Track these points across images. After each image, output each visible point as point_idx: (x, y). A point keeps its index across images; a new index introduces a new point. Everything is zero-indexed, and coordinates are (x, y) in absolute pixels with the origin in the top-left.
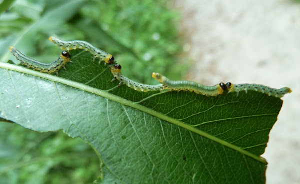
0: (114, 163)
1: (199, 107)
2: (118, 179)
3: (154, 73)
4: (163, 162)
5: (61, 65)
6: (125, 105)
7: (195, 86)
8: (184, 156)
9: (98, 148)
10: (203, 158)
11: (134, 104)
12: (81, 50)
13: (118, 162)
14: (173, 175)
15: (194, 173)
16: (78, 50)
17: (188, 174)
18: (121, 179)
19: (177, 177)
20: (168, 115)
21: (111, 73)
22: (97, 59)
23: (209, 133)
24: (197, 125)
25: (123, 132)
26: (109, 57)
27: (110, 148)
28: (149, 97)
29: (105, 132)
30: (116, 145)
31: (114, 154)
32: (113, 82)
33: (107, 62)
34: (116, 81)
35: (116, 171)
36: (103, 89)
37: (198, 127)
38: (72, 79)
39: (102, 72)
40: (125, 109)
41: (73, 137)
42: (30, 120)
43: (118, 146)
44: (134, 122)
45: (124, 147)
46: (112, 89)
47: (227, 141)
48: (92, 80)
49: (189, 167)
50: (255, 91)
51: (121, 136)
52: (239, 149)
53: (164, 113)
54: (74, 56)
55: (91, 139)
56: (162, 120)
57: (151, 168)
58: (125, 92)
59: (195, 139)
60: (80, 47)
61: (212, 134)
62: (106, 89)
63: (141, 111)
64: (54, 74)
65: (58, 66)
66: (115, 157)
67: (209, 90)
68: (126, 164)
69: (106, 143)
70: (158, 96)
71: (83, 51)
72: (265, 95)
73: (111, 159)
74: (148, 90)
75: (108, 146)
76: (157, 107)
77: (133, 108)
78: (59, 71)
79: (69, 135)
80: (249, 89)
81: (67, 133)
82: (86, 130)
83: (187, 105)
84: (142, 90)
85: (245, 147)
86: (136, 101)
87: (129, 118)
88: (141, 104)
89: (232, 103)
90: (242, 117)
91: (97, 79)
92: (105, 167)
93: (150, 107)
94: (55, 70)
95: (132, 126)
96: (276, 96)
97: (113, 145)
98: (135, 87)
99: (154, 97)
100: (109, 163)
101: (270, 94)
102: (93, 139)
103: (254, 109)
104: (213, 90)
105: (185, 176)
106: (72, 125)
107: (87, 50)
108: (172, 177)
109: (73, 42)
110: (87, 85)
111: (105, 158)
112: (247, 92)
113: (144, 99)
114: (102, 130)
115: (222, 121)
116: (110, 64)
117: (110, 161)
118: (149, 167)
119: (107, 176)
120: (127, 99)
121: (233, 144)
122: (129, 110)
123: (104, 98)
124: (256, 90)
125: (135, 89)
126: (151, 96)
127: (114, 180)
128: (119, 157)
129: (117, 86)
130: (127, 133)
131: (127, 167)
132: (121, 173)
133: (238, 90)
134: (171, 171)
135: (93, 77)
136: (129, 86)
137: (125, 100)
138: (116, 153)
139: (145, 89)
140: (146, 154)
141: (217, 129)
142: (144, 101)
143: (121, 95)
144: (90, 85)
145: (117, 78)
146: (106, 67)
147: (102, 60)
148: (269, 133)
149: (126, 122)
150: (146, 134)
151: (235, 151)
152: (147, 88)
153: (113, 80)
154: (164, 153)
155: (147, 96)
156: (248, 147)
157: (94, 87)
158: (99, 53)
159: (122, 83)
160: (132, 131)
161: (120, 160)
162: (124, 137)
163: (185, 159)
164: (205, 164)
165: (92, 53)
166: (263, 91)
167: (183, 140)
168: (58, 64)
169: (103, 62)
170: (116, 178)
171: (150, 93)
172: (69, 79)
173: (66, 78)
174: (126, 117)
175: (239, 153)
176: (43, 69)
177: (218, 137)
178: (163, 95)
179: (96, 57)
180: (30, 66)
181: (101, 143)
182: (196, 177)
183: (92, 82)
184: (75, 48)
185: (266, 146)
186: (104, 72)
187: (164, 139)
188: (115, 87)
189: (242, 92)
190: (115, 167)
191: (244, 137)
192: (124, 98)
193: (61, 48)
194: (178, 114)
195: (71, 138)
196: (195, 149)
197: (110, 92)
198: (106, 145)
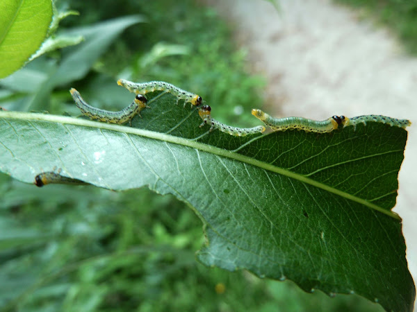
0: (220, 223)
1: (311, 150)
2: (230, 242)
3: (254, 110)
4: (281, 219)
5: (136, 112)
6: (219, 155)
7: (305, 122)
8: (304, 211)
9: (197, 206)
10: (327, 214)
11: (230, 153)
12: (161, 92)
13: (226, 222)
14: (297, 234)
15: (321, 231)
16: (156, 93)
17: (316, 232)
18: (235, 243)
19: (303, 237)
20: (274, 164)
21: (199, 117)
22: (182, 101)
23: (325, 183)
24: (310, 174)
25: (225, 186)
26: (196, 97)
27: (212, 204)
28: (248, 143)
29: (202, 186)
30: (219, 201)
31: (219, 212)
32: (202, 127)
33: (194, 103)
34: (207, 126)
35: (225, 233)
36: (190, 138)
37: (311, 177)
38: (149, 129)
39: (188, 116)
40: (220, 159)
41: (163, 194)
42: (103, 177)
43: (221, 202)
44: (234, 173)
45: (230, 203)
46: (202, 136)
47: (348, 192)
48: (176, 127)
49: (313, 224)
50: (374, 122)
51: (223, 190)
52: (365, 202)
53: (268, 162)
54: (152, 100)
55: (186, 194)
56: (268, 171)
57: (270, 227)
58: (218, 139)
59: (312, 192)
60: (160, 89)
61: (331, 186)
62: (193, 138)
63: (240, 161)
64: (126, 124)
65: (131, 113)
66: (220, 216)
67: (321, 126)
68: (236, 223)
69: (206, 199)
70: (260, 140)
71: (163, 93)
72: (387, 126)
73: (217, 219)
74: (247, 134)
75: (210, 202)
76: (259, 154)
77: (230, 159)
78: (132, 119)
79: (158, 192)
80: (367, 120)
81: (154, 190)
82: (178, 185)
83: (296, 149)
84: (240, 135)
85: (373, 198)
86: (232, 149)
87: (227, 169)
88: (239, 152)
89: (349, 141)
90: (364, 157)
91: (182, 125)
92: (209, 230)
93: (251, 156)
94: (127, 118)
95: (233, 179)
96: (399, 126)
97: (216, 201)
98: (230, 131)
99: (255, 141)
100: (215, 224)
101: (392, 124)
102: (189, 195)
103: (376, 145)
104: (326, 125)
105: (312, 235)
106: (159, 180)
107: (167, 91)
108: (298, 236)
109: (151, 83)
110: (169, 134)
111: (208, 217)
112: (365, 124)
113: (243, 146)
114: (198, 184)
115: (340, 165)
116: (197, 105)
117: (215, 221)
118: (266, 225)
119: (214, 240)
120: (221, 147)
121: (357, 196)
122: (224, 160)
123: (192, 148)
124: (376, 120)
125: (231, 134)
126: (251, 141)
127: (225, 245)
128: (227, 215)
129: (208, 133)
130: (229, 186)
131: (239, 226)
132: (233, 234)
133: (354, 123)
134: (294, 229)
135: (177, 123)
136: (223, 131)
137: (219, 149)
138: (221, 210)
139: (243, 134)
140: (258, 210)
141: (336, 177)
142: (242, 149)
143: (213, 143)
144: (173, 134)
145: (207, 122)
146: (192, 109)
147: (188, 101)
148: (397, 177)
149: (226, 175)
150: (252, 187)
151: (361, 205)
152: (245, 132)
153: (202, 124)
154: (280, 209)
155: (246, 141)
156: (376, 199)
157: (178, 136)
158: (184, 93)
159: (214, 127)
160: (235, 184)
161: (228, 218)
162: (227, 191)
163: (306, 215)
164: (331, 221)
165: (174, 94)
166: (384, 122)
167: (298, 193)
168: (131, 110)
169: (189, 104)
170: (227, 242)
171: (250, 137)
172: (146, 129)
173: (141, 128)
174: (224, 169)
175: (366, 207)
176: (112, 118)
177: (338, 188)
178: (266, 137)
179: (180, 98)
180: (94, 117)
181: (199, 199)
182: (325, 236)
183: (176, 130)
184: (153, 90)
185: (396, 194)
186: (191, 116)
187: (275, 193)
188: (205, 134)
189: (360, 125)
190: (224, 227)
191: (369, 186)
192: (218, 147)
193: (135, 91)
194: (286, 162)
195: (160, 195)
196: (315, 203)
197: (200, 141)
198: (207, 201)
